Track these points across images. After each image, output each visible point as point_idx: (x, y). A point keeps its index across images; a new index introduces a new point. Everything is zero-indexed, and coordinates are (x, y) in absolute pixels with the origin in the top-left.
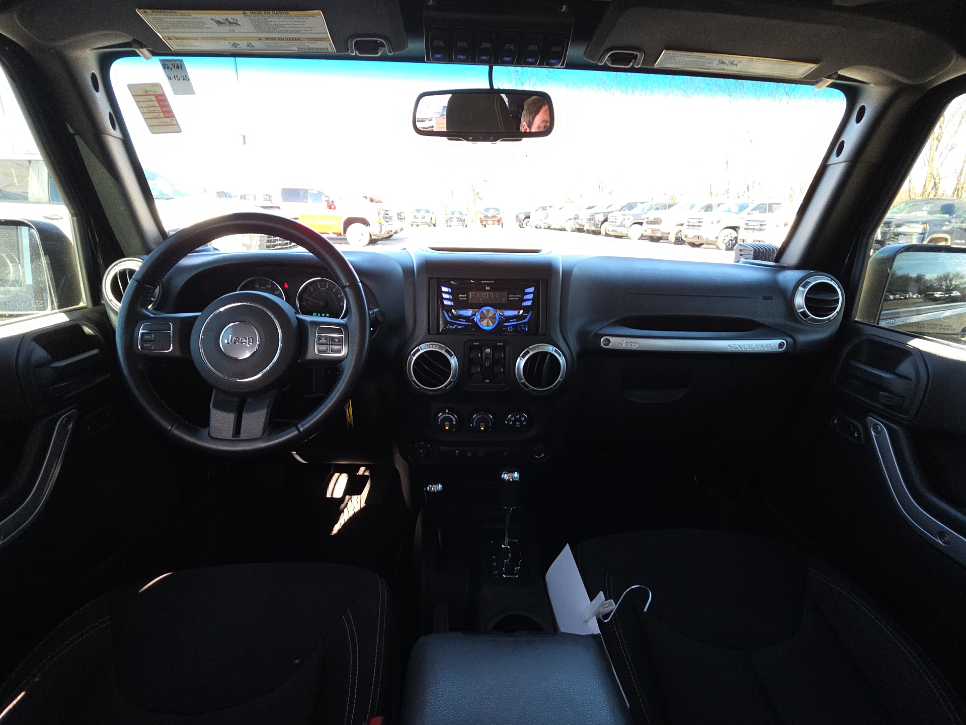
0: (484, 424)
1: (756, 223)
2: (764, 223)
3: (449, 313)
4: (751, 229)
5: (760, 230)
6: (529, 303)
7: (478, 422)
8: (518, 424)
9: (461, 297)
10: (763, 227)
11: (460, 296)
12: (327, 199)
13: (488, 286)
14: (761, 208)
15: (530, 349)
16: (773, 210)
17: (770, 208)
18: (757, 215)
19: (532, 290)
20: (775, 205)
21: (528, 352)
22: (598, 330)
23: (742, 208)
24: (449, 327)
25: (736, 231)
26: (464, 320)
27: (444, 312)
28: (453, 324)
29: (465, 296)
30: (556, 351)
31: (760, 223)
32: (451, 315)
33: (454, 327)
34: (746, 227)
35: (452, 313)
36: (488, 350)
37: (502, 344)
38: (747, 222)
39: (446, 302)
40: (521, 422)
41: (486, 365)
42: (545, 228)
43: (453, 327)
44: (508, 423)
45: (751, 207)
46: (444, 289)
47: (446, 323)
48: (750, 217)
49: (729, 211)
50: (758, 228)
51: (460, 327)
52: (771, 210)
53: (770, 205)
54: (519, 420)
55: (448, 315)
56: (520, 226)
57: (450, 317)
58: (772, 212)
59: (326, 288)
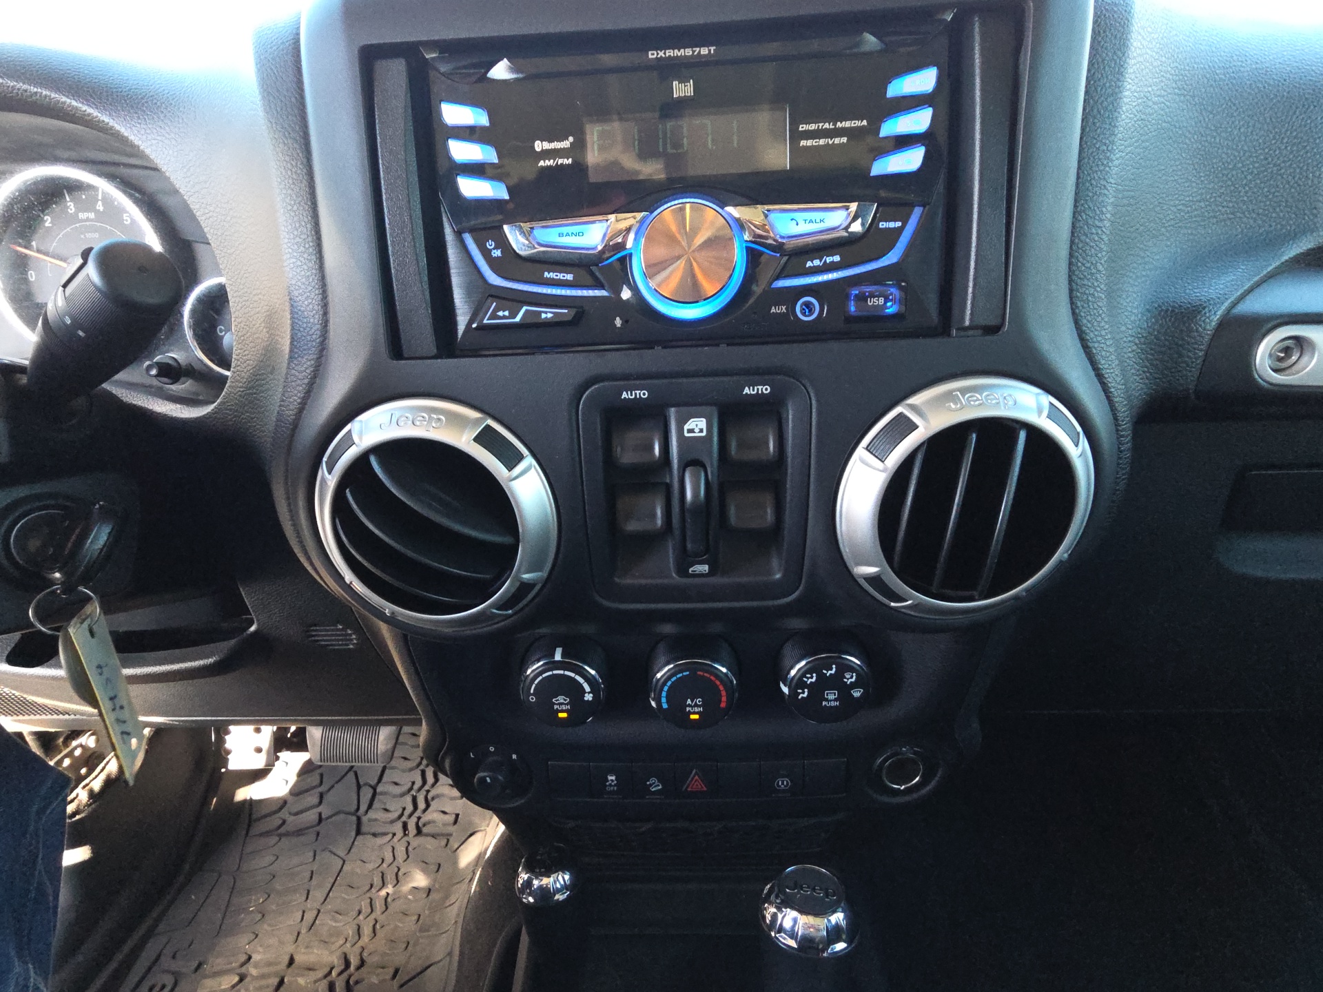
0: (698, 701)
3: (490, 245)
6: (910, 160)
7: (679, 691)
8: (831, 697)
9: (546, 154)
11: (539, 146)
13: (683, 80)
15: (913, 408)
19: (924, 81)
21: (904, 427)
22: (1242, 298)
24: (494, 316)
26: (569, 277)
27: (468, 239)
28: (513, 300)
29: (565, 144)
30: (1053, 415)
32: (497, 253)
33: (518, 319)
35: (503, 243)
36: (697, 426)
37: (766, 389)
39: (471, 188)
40: (844, 690)
41: (689, 495)
43: (513, 315)
44: (793, 693)
46: (454, 114)
47: (484, 295)
51: (547, 314)
54: (836, 682)
55: (486, 254)
57: (493, 263)
59: (97, 212)
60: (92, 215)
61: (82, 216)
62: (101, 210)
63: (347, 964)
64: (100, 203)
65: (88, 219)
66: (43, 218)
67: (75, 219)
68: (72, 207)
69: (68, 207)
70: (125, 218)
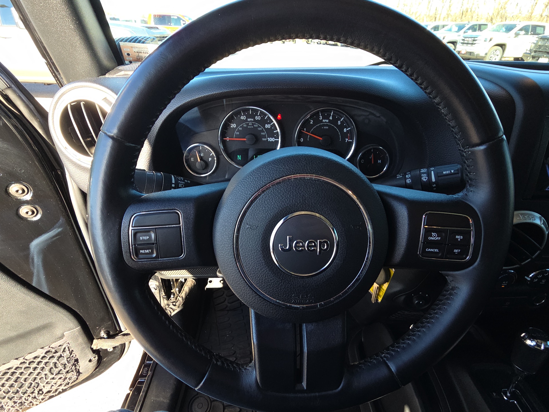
1: (470, 39)
2: (476, 39)
4: (466, 43)
5: (472, 44)
10: (475, 42)
12: (184, 22)
14: (473, 28)
16: (482, 29)
17: (480, 27)
18: (470, 33)
20: (483, 26)
23: (461, 28)
25: (454, 45)
31: (473, 39)
34: (462, 42)
38: (464, 38)
42: (323, 44)
45: (467, 27)
48: (466, 35)
49: (450, 30)
50: (471, 42)
52: (480, 29)
53: (480, 26)
56: (307, 42)
58: (481, 31)
59: (329, 120)
60: (327, 121)
61: (324, 121)
62: (331, 119)
64: (331, 117)
65: (326, 122)
66: (310, 121)
68: (321, 118)
70: (339, 122)
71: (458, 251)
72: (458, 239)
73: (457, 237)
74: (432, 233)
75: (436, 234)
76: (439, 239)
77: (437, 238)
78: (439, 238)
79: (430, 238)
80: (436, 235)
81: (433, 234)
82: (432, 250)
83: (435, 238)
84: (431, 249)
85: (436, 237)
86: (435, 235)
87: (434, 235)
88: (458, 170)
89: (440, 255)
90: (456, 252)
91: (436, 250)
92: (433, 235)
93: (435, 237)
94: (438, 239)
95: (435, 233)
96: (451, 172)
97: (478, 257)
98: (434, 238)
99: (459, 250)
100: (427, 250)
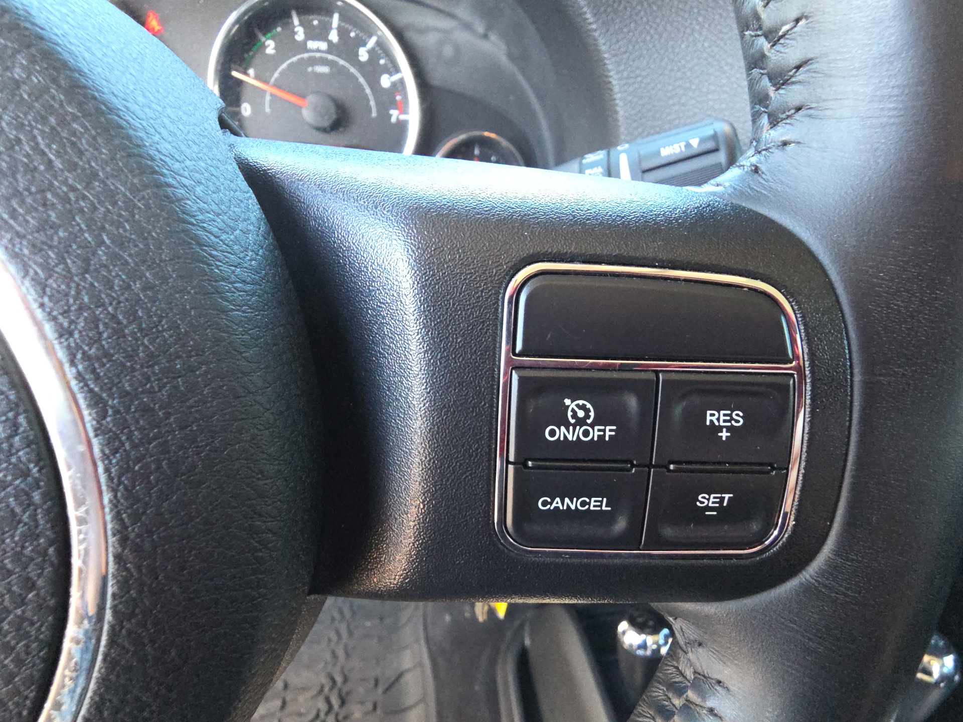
59: (330, 43)
60: (323, 46)
61: (312, 45)
62: (335, 41)
63: (334, 682)
64: (334, 32)
65: (318, 51)
66: (264, 43)
67: (303, 47)
69: (295, 33)
70: (361, 53)
71: (722, 499)
72: (720, 429)
73: (711, 417)
74: (567, 402)
75: (589, 406)
76: (608, 433)
77: (595, 433)
78: (609, 431)
79: (553, 433)
80: (587, 411)
81: (573, 406)
82: (574, 504)
83: (586, 433)
84: (567, 500)
85: (592, 425)
86: (581, 414)
87: (575, 415)
88: (715, 137)
89: (621, 525)
90: (708, 508)
91: (594, 504)
92: (570, 414)
93: (581, 422)
94: (602, 438)
95: (581, 402)
96: (688, 145)
97: (830, 528)
98: (580, 431)
99: (727, 496)
100: (545, 503)
